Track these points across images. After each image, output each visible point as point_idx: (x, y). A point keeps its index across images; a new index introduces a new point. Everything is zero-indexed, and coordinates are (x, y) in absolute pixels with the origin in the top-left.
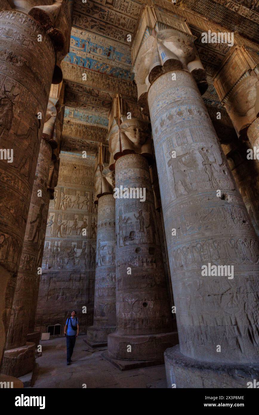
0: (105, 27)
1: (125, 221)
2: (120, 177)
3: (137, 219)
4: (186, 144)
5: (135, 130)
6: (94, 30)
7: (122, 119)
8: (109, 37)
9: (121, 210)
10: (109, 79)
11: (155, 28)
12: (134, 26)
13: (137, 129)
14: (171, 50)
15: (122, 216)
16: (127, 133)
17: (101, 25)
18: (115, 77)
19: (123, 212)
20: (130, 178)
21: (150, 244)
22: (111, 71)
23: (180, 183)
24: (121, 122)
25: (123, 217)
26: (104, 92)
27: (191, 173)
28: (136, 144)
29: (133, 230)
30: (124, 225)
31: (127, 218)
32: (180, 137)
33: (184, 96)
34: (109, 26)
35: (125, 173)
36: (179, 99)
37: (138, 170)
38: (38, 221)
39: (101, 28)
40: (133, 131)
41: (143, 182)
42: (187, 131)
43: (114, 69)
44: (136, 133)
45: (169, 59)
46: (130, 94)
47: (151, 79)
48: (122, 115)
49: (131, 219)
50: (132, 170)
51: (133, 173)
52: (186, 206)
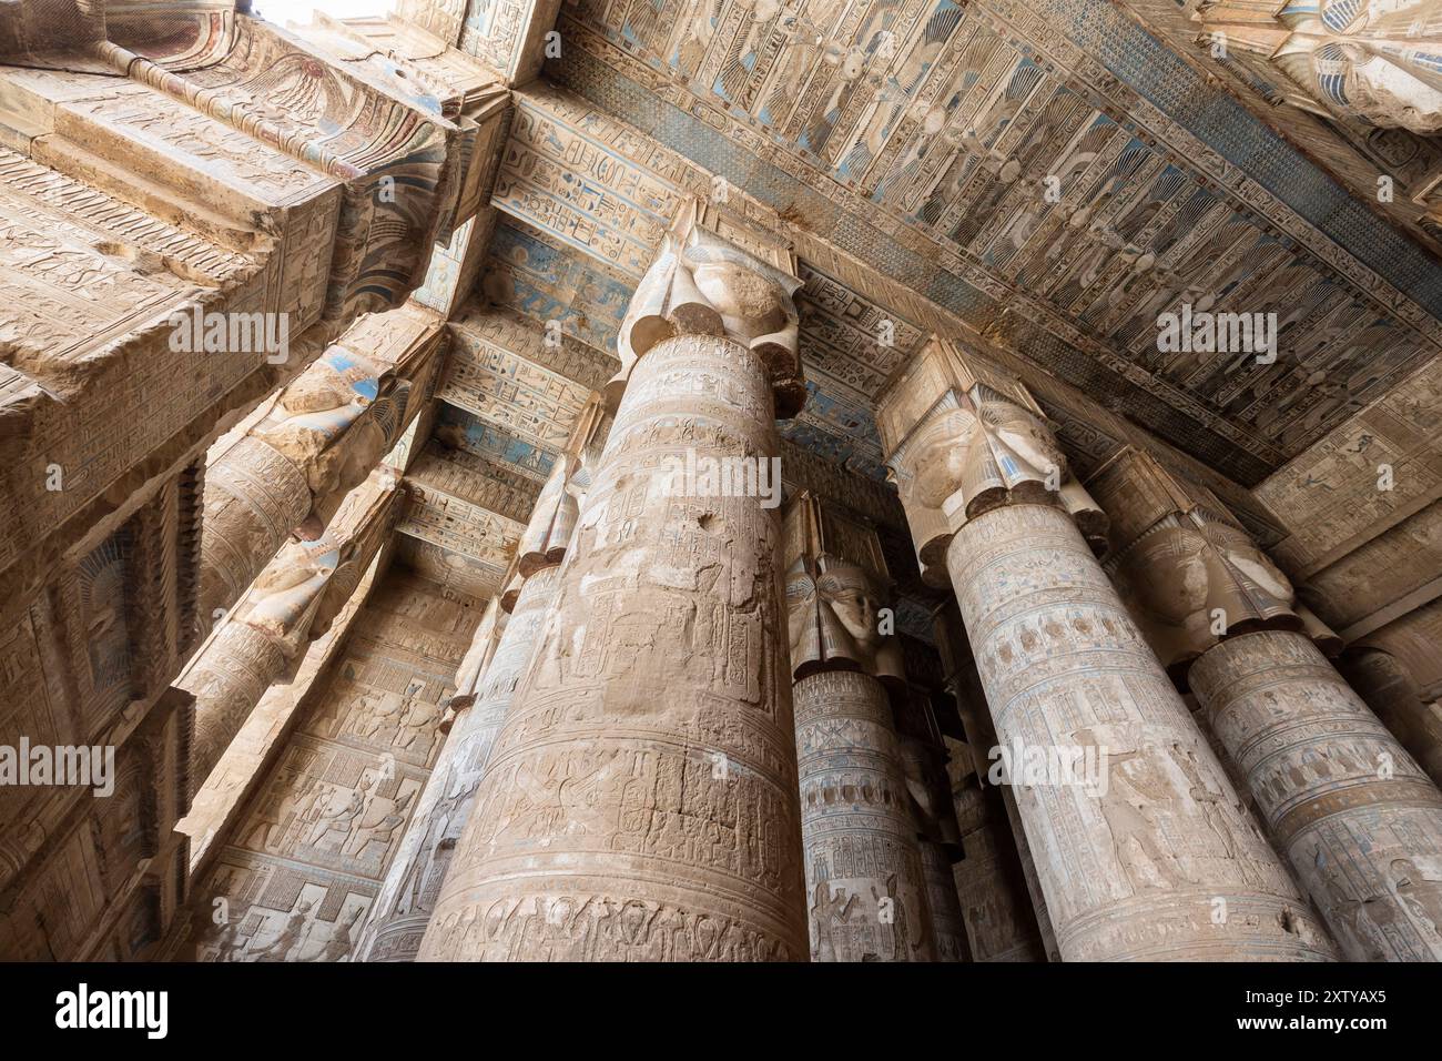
0: (826, 353)
1: (842, 909)
2: (813, 740)
4: (1125, 723)
5: (859, 601)
7: (822, 563)
8: (828, 372)
9: (821, 862)
11: (969, 393)
13: (866, 601)
15: (828, 886)
16: (836, 606)
17: (818, 348)
19: (831, 869)
20: (849, 751)
22: (793, 431)
23: (1133, 844)
24: (819, 572)
25: (833, 890)
27: (1164, 818)
28: (862, 643)
29: (870, 952)
30: (839, 924)
31: (848, 896)
32: (1099, 697)
34: (835, 352)
35: (833, 730)
36: (1067, 584)
37: (872, 726)
39: (815, 354)
40: (854, 603)
41: (888, 771)
42: (1117, 682)
44: (862, 612)
45: (1025, 477)
46: (837, 496)
48: (824, 553)
49: (862, 906)
50: (854, 724)
51: (858, 737)
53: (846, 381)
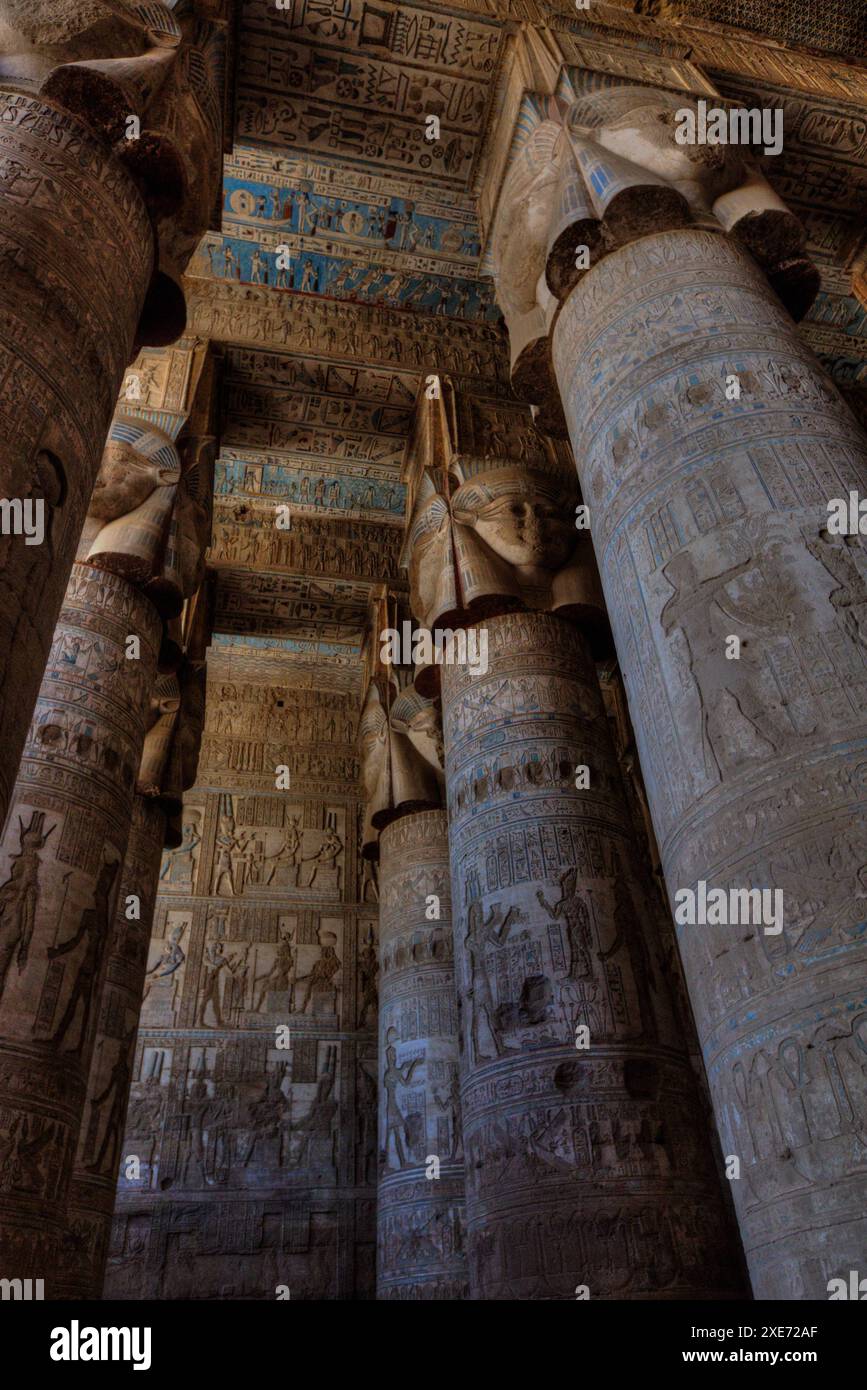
0: (364, 126)
1: (497, 929)
2: (461, 721)
3: (554, 912)
4: (741, 522)
5: (517, 510)
6: (320, 145)
7: (458, 472)
8: (382, 160)
9: (473, 877)
10: (397, 324)
11: (557, 91)
12: (480, 106)
13: (527, 507)
14: (635, 158)
15: (481, 905)
16: (483, 528)
17: (347, 121)
18: (422, 312)
19: (483, 883)
20: (507, 722)
21: (627, 1039)
22: (404, 293)
23: (728, 704)
24: (454, 484)
25: (486, 909)
26: (377, 372)
27: (777, 648)
28: (526, 570)
29: (536, 973)
30: (494, 949)
31: (505, 911)
32: (706, 495)
33: (708, 323)
34: (378, 120)
35: (485, 700)
36: (685, 339)
37: (544, 681)
38: (85, 942)
39: (347, 134)
40: (509, 515)
41: (569, 736)
42: (739, 463)
43: (413, 283)
44: (521, 525)
45: (623, 187)
46: (490, 370)
47: (557, 280)
48: (456, 456)
49: (524, 918)
50: (515, 683)
51: (519, 700)
52: (774, 815)
53: (415, 166)
